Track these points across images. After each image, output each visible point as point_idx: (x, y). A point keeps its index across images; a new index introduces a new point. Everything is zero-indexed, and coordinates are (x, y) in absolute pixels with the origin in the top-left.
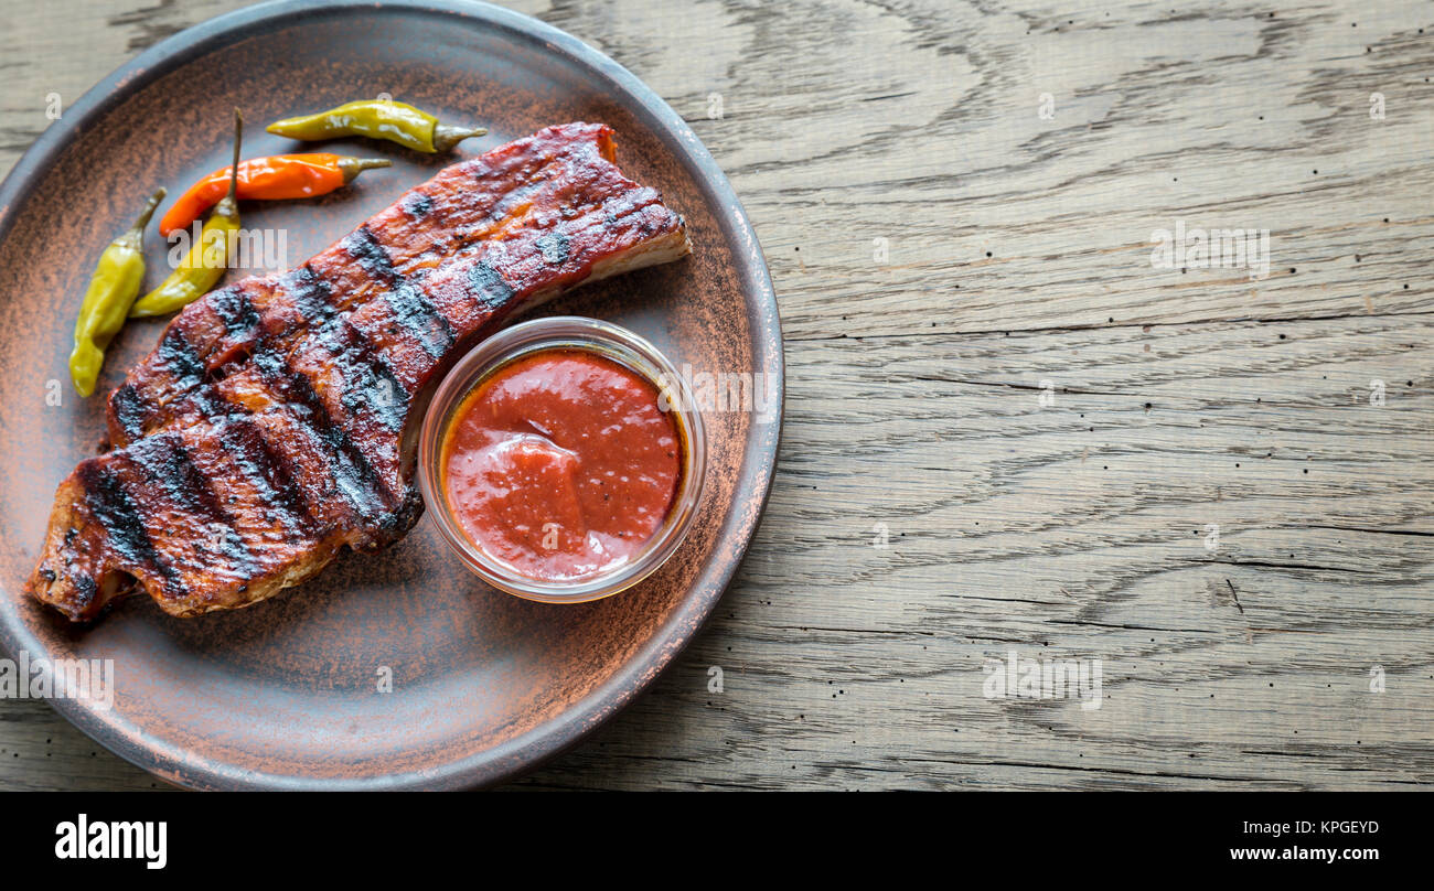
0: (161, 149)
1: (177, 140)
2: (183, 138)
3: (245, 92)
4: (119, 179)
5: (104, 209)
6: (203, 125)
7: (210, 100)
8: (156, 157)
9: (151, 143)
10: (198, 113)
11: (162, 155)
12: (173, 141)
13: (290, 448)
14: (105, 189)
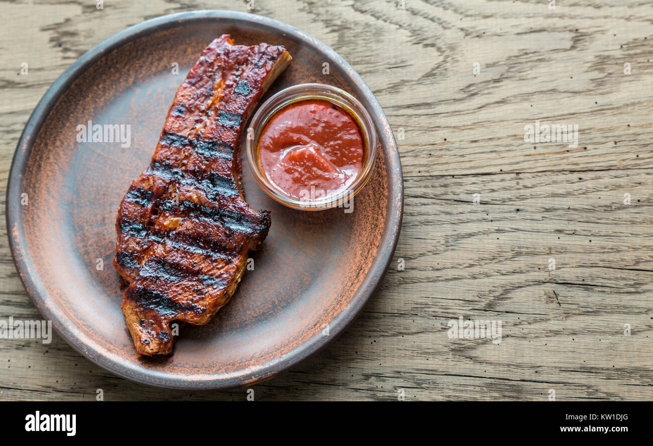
0: (56, 163)
1: (59, 156)
2: (61, 153)
3: (73, 120)
4: (48, 186)
5: (52, 201)
6: (65, 144)
7: (61, 132)
8: (56, 167)
9: (51, 164)
10: (60, 140)
11: (58, 166)
12: (58, 158)
13: (201, 230)
14: (46, 193)
